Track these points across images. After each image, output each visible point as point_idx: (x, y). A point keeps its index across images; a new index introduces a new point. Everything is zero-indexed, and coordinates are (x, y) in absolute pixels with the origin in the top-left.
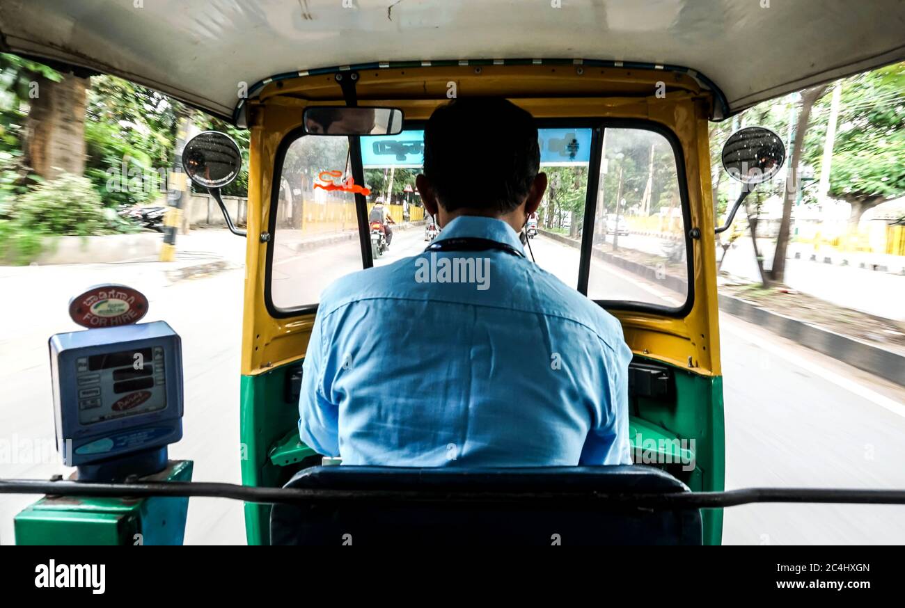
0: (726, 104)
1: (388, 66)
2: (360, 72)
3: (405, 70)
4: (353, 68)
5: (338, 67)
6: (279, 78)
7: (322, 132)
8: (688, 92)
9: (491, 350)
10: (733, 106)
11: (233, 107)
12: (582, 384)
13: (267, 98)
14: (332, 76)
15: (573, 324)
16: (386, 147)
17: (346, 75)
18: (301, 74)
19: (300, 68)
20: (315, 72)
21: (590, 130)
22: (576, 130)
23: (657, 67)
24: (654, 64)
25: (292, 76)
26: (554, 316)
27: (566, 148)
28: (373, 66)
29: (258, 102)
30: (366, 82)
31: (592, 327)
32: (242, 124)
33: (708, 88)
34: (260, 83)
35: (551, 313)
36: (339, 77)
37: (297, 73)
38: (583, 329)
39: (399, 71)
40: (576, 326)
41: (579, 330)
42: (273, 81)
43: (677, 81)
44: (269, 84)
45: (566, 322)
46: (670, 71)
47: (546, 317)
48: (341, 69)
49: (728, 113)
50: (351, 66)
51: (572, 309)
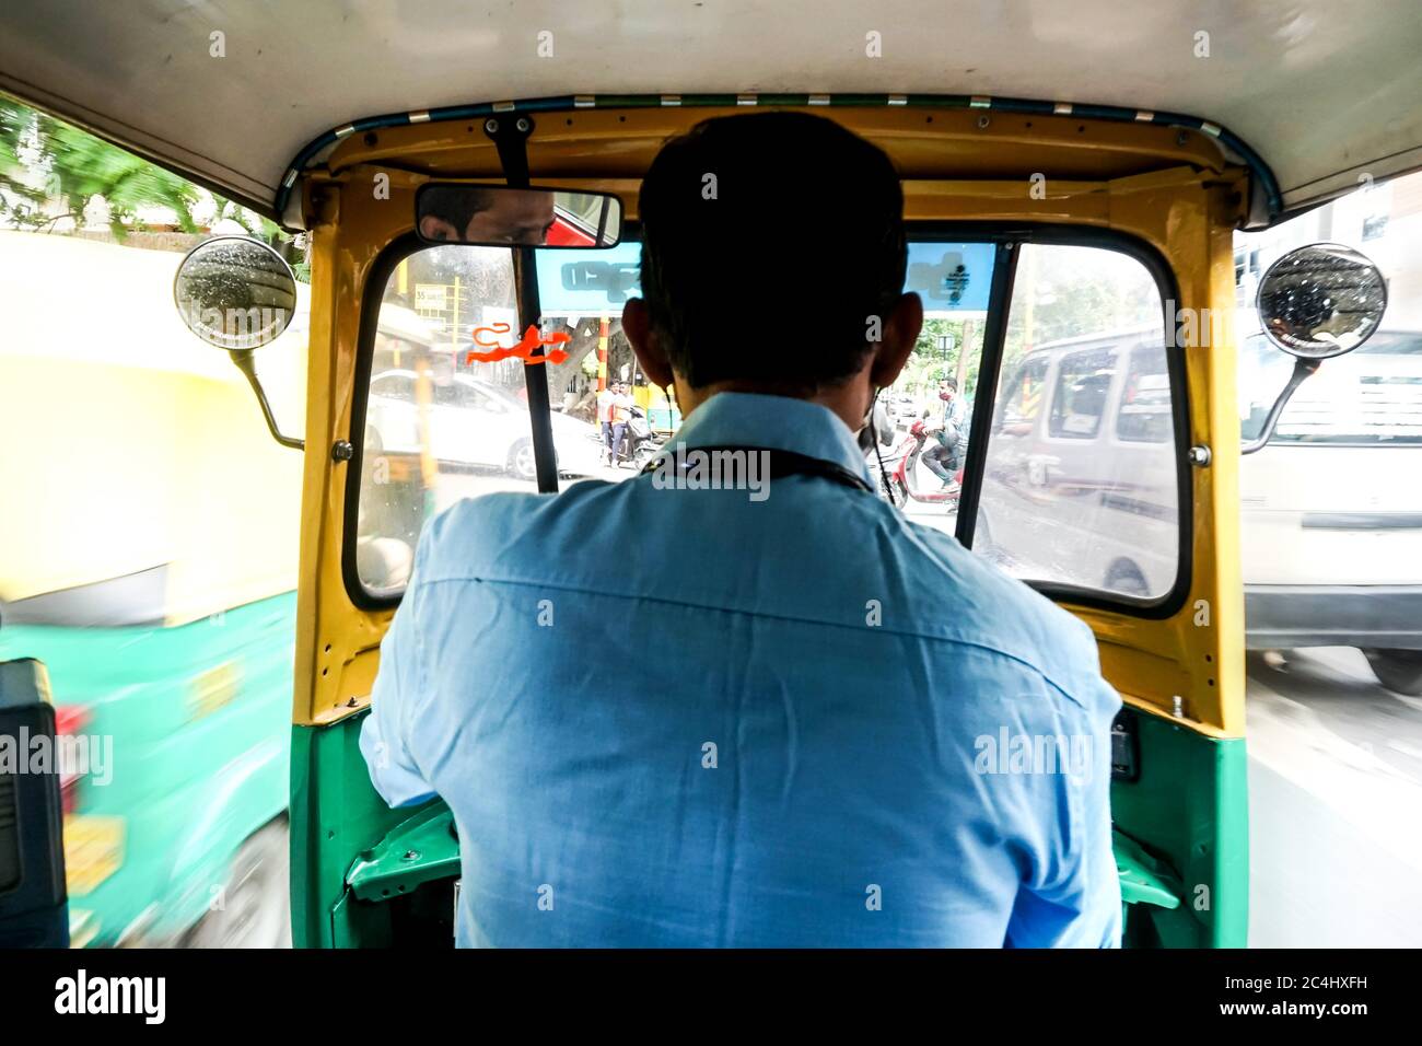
0: (1278, 194)
1: (593, 104)
2: (536, 117)
3: (626, 113)
4: (521, 107)
5: (490, 105)
6: (368, 125)
7: (456, 239)
8: (1197, 168)
9: (785, 727)
10: (1292, 198)
11: (274, 183)
12: (1009, 807)
13: (347, 168)
14: (477, 124)
15: (988, 657)
16: (588, 276)
17: (506, 120)
18: (413, 118)
19: (413, 106)
20: (444, 115)
21: (992, 247)
22: (964, 245)
23: (1140, 117)
24: (1135, 111)
25: (395, 121)
26: (943, 641)
27: (944, 281)
28: (562, 105)
29: (324, 176)
30: (547, 139)
31: (1032, 658)
32: (295, 219)
33: (1241, 161)
34: (328, 136)
35: (937, 634)
36: (492, 126)
37: (406, 115)
38: (1010, 667)
39: (617, 114)
40: (995, 663)
41: (1002, 671)
42: (357, 131)
43: (1179, 146)
44: (350, 138)
45: (972, 652)
46: (1165, 125)
47: (923, 644)
48: (496, 109)
49: (1280, 213)
50: (516, 102)
51: (986, 620)
